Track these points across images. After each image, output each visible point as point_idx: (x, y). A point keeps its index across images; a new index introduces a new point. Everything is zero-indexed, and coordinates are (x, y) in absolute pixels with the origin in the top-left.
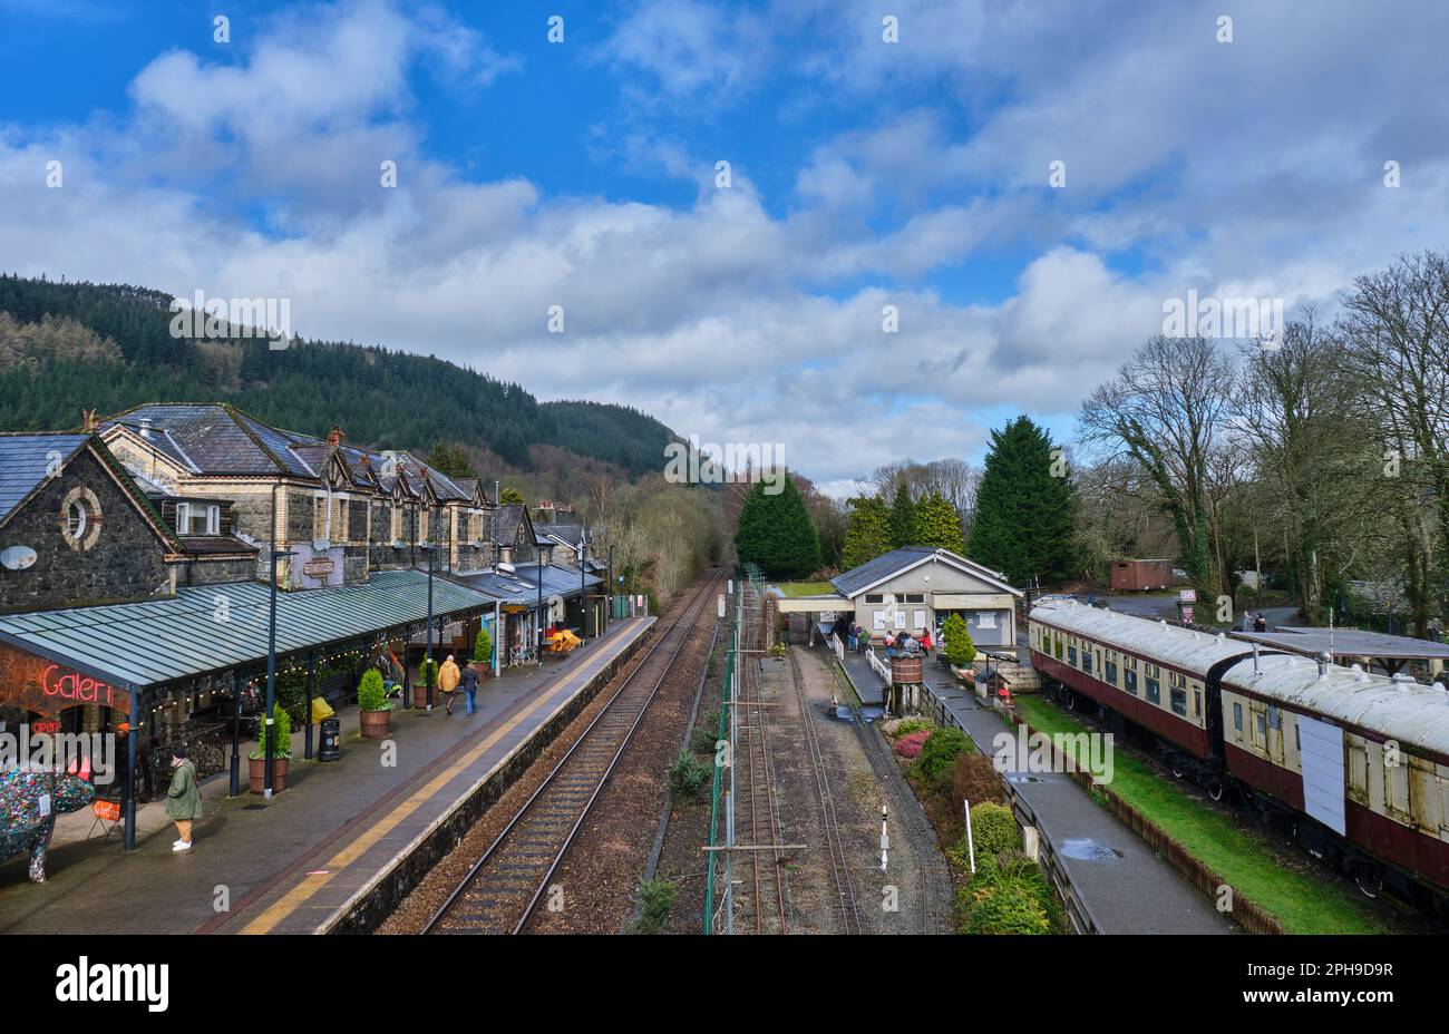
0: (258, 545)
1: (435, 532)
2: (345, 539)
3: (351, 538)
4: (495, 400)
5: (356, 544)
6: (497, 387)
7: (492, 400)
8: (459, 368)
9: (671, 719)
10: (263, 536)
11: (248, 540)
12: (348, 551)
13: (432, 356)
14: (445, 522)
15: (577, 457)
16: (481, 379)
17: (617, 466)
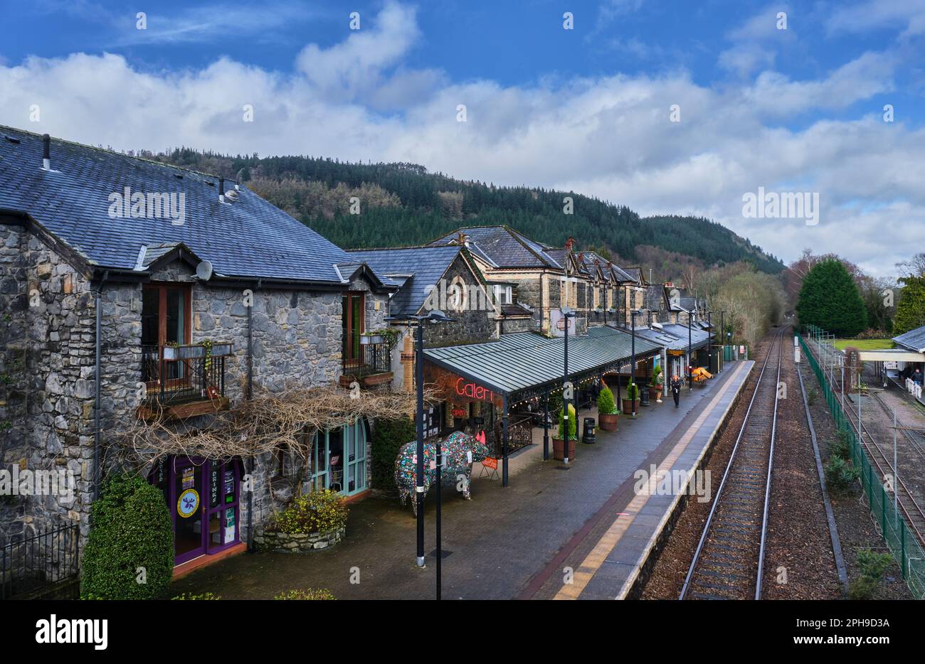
0: (533, 310)
1: (620, 302)
2: (575, 306)
3: (579, 306)
4: (613, 218)
5: (581, 310)
6: (613, 209)
7: (611, 218)
8: (588, 199)
9: (797, 433)
10: (535, 304)
11: (526, 307)
12: (578, 314)
13: (572, 192)
14: (622, 295)
15: (668, 252)
16: (603, 204)
17: (696, 258)
